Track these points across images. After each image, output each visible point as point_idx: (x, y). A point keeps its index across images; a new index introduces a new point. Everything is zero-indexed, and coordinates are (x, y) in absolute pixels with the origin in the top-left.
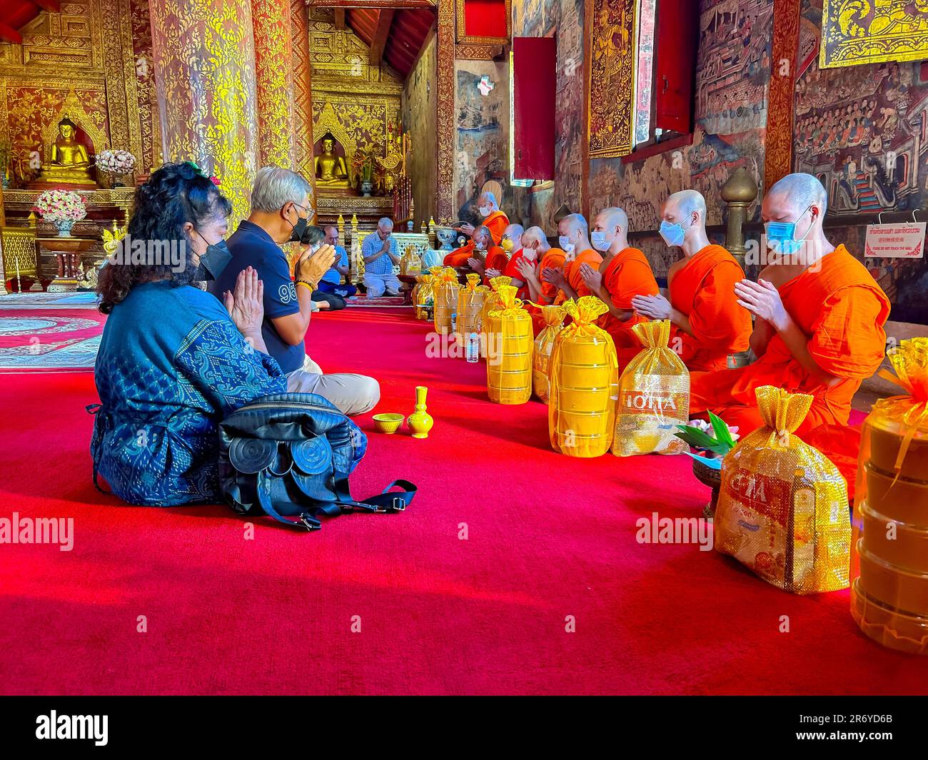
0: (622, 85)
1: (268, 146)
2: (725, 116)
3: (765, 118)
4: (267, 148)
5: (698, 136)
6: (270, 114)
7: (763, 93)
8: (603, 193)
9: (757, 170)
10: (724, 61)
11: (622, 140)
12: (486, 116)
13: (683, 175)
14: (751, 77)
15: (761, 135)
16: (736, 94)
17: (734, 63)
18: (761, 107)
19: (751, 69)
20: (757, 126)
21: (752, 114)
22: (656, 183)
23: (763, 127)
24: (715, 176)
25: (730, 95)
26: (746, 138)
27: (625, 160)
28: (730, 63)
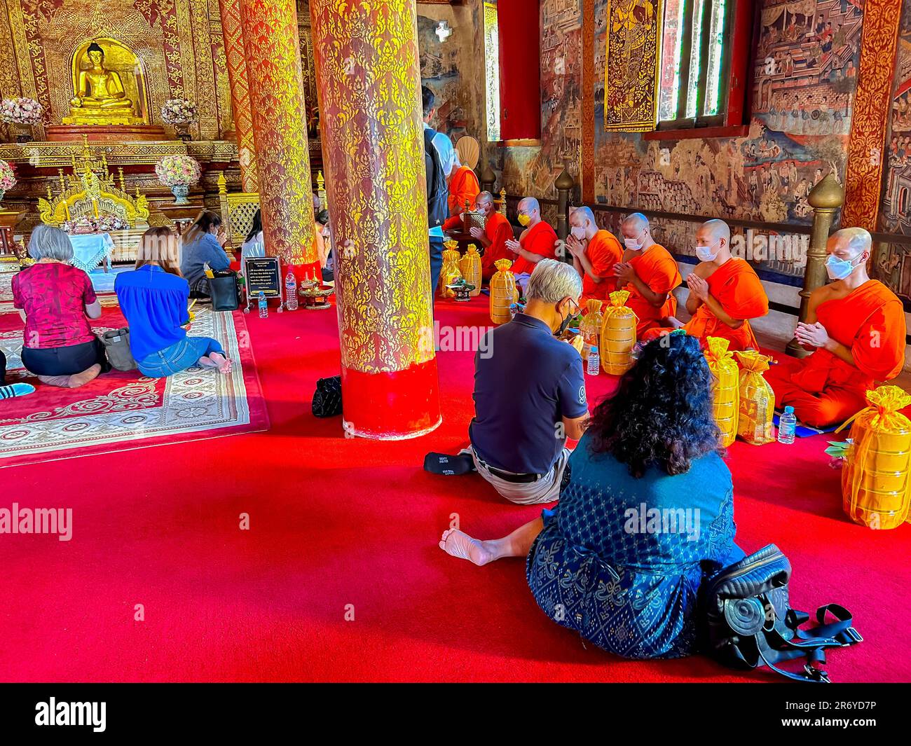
0: (645, 60)
1: (283, 128)
2: (795, 116)
3: (849, 126)
4: (283, 130)
5: (756, 130)
6: (284, 93)
7: (847, 101)
8: (615, 164)
9: (836, 174)
10: (796, 62)
11: (645, 116)
12: (445, 63)
13: (733, 165)
14: (832, 83)
15: (843, 141)
16: (810, 97)
17: (810, 66)
18: (844, 114)
19: (833, 76)
20: (838, 133)
21: (832, 119)
22: (693, 165)
23: (846, 134)
24: (778, 172)
25: (803, 97)
26: (824, 141)
27: (648, 137)
28: (804, 65)
